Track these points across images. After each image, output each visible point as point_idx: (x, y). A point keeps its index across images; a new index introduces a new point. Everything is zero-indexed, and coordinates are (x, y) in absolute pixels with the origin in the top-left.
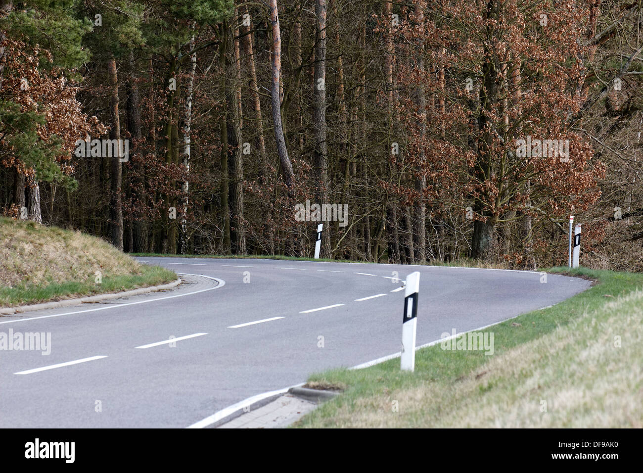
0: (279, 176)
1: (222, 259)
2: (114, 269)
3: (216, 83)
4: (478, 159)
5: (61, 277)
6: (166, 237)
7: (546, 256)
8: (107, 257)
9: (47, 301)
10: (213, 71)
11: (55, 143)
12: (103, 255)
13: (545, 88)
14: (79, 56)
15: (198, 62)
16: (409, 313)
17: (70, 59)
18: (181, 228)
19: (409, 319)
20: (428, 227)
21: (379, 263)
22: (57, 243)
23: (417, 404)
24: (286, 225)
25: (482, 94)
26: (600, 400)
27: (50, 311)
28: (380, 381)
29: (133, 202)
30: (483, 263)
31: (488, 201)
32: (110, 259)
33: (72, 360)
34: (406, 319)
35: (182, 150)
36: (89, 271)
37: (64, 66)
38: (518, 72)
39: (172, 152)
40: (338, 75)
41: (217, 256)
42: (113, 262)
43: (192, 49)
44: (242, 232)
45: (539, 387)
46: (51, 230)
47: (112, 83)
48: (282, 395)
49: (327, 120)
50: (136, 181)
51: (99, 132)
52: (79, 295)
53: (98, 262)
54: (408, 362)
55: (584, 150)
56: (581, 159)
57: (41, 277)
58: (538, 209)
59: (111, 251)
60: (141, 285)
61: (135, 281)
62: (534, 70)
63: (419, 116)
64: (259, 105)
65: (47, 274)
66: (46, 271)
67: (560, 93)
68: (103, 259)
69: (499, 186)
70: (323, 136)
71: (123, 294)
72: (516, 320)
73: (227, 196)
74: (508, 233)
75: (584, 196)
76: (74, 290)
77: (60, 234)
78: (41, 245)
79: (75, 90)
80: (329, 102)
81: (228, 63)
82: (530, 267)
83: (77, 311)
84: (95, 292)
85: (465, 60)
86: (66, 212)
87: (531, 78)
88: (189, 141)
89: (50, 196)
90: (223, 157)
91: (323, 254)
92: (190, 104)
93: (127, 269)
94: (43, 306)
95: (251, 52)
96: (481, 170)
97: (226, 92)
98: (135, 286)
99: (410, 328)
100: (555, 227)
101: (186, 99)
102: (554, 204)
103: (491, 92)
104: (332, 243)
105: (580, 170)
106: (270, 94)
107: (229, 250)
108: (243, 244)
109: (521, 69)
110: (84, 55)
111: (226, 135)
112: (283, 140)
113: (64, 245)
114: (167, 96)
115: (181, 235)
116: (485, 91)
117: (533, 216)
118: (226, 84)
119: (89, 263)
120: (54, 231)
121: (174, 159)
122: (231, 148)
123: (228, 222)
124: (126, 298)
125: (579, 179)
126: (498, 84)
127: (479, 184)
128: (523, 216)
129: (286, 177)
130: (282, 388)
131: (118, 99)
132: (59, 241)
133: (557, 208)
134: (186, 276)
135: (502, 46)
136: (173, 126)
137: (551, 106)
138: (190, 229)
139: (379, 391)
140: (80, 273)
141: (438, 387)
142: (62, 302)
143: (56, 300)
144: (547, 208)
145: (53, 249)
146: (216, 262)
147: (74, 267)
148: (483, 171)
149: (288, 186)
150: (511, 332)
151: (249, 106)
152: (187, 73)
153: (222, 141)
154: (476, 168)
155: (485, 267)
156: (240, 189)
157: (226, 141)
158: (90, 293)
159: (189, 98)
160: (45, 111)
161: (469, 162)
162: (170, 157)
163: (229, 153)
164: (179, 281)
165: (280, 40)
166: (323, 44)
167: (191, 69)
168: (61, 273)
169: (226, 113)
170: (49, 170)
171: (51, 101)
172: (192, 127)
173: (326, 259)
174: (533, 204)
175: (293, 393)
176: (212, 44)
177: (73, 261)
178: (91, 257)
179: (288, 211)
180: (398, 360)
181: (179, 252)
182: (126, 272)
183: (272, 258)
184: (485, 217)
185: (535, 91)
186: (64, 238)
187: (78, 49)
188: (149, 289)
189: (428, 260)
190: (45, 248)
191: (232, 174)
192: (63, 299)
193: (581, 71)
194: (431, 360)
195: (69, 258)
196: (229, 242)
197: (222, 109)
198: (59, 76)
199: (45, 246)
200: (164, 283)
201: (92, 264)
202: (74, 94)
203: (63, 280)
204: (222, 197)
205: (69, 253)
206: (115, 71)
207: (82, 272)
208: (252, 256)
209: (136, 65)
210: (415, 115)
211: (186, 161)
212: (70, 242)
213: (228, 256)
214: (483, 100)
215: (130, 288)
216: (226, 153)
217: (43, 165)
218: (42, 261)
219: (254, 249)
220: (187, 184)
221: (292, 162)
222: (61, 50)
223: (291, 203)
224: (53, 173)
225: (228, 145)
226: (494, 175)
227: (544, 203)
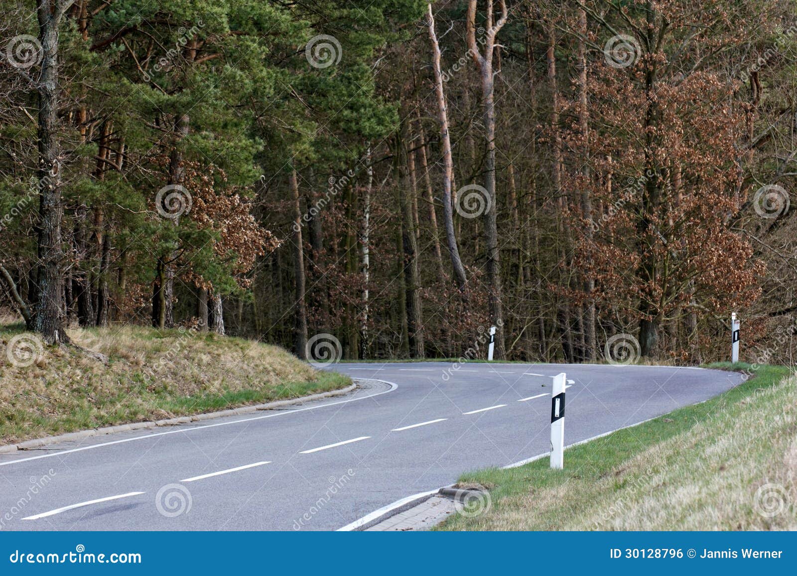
0: (453, 282)
1: (400, 363)
2: (290, 377)
3: (392, 195)
4: (642, 261)
5: (238, 385)
6: (348, 344)
7: (711, 352)
8: (283, 365)
9: (223, 410)
10: (388, 184)
11: (232, 258)
12: (280, 363)
13: (704, 190)
14: (251, 174)
15: (374, 176)
16: (557, 413)
17: (243, 177)
18: (362, 334)
19: (557, 418)
20: (598, 328)
21: (550, 362)
22: (235, 354)
23: (558, 501)
24: (461, 328)
25: (644, 198)
26: (713, 495)
27: (225, 419)
28: (528, 480)
29: (316, 310)
30: (650, 360)
31: (653, 301)
32: (286, 367)
33: (237, 466)
34: (554, 419)
35: (361, 260)
36: (265, 379)
37: (237, 184)
38: (679, 176)
39: (352, 263)
40: (509, 184)
41: (396, 360)
42: (289, 369)
43: (368, 163)
44: (420, 337)
45: (664, 484)
46: (229, 341)
47: (293, 198)
48: (433, 495)
49: (498, 227)
50: (318, 291)
51: (272, 245)
52: (254, 402)
53: (274, 370)
54: (557, 461)
55: (743, 249)
56: (740, 257)
57: (218, 386)
58: (702, 307)
59: (287, 359)
60: (315, 391)
61: (309, 387)
62: (693, 174)
63: (585, 220)
64: (434, 215)
65: (224, 383)
66: (223, 381)
67: (719, 195)
68: (279, 367)
69: (663, 286)
70: (494, 243)
71: (298, 400)
72: (668, 416)
73: (404, 302)
74: (674, 330)
75: (745, 293)
76: (249, 397)
77: (237, 345)
78: (219, 355)
79: (248, 207)
80: (499, 210)
81: (402, 176)
82: (696, 362)
83: (251, 417)
84: (269, 399)
85: (626, 167)
86: (253, 322)
87: (692, 181)
88: (367, 251)
89: (237, 307)
90: (399, 265)
91: (497, 356)
92: (367, 216)
93: (302, 376)
94: (218, 414)
95: (426, 164)
96: (646, 271)
97: (401, 203)
98: (309, 392)
99: (558, 428)
100: (719, 323)
101: (364, 211)
102: (716, 302)
103: (653, 196)
104: (506, 345)
105: (740, 268)
106: (443, 204)
107: (408, 354)
108: (421, 347)
109: (682, 173)
110: (257, 172)
111: (402, 244)
112: (456, 248)
113: (241, 355)
114: (345, 209)
115: (362, 342)
116: (647, 195)
117: (697, 314)
118: (401, 195)
119: (266, 371)
120: (232, 342)
121: (353, 269)
122: (406, 257)
123: (406, 327)
124: (300, 404)
125: (739, 278)
126: (659, 188)
127: (644, 284)
128: (687, 314)
129: (460, 283)
130: (434, 488)
131: (299, 213)
132: (236, 351)
133: (718, 306)
134: (364, 380)
135: (662, 152)
136: (352, 237)
137: (711, 208)
138: (371, 336)
139: (524, 490)
140: (256, 382)
141: (581, 485)
142: (236, 410)
143: (231, 408)
144: (709, 305)
145: (230, 358)
146: (394, 366)
147: (250, 375)
148: (647, 272)
149: (462, 291)
150: (663, 427)
151: (425, 215)
152: (363, 186)
153: (398, 250)
154: (641, 269)
155: (652, 365)
156: (417, 295)
157: (402, 250)
158: (265, 400)
159: (366, 210)
160: (220, 227)
161: (633, 263)
162: (349, 266)
163: (405, 262)
164: (354, 386)
165: (450, 152)
166: (492, 155)
167: (368, 183)
168: (238, 382)
169: (401, 223)
170: (226, 283)
171: (226, 217)
172: (370, 238)
173: (499, 361)
174: (697, 302)
175: (444, 493)
176: (387, 158)
177: (250, 370)
178: (267, 366)
179: (462, 316)
180: (548, 458)
181: (361, 358)
182: (301, 379)
183: (447, 361)
184: (651, 316)
185: (695, 195)
186: (241, 348)
187: (250, 168)
188: (322, 395)
189: (598, 359)
190: (222, 358)
191: (408, 281)
192: (239, 407)
193: (738, 174)
194: (582, 457)
195: (245, 367)
196: (408, 346)
197: (398, 219)
198: (234, 194)
199: (222, 356)
200: (338, 388)
201: (268, 372)
202: (247, 210)
203: (240, 388)
204: (399, 303)
205: (246, 362)
206: (296, 186)
207: (258, 380)
208: (429, 360)
209: (316, 180)
210: (580, 220)
211: (365, 270)
212: (247, 351)
213: (406, 360)
214: (645, 203)
215: (303, 394)
216: (402, 262)
217: (220, 279)
218: (218, 371)
219: (432, 353)
220: (367, 292)
221: (466, 269)
222: (234, 168)
223: (465, 307)
224: (230, 286)
225: (404, 254)
226: (658, 276)
227: (707, 300)
